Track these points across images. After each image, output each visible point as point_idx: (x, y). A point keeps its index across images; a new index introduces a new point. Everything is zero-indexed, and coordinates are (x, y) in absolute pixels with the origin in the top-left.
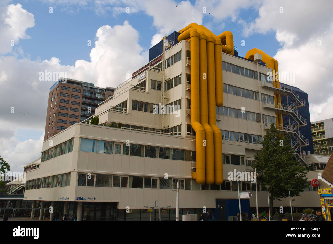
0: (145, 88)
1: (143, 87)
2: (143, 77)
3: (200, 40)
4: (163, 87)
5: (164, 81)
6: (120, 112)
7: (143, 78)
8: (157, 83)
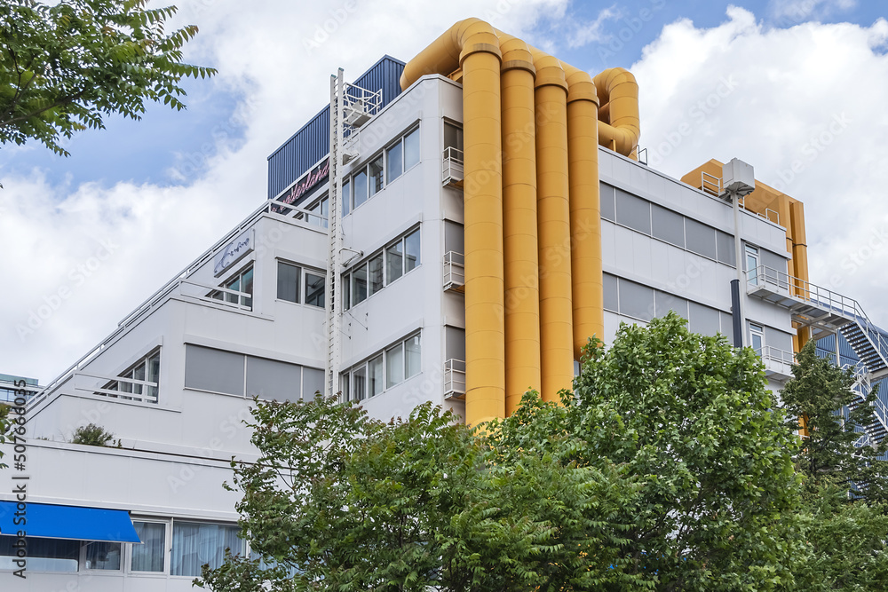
0: (249, 296)
1: (240, 294)
2: (237, 250)
3: (504, 72)
4: (335, 290)
5: (339, 270)
6: (131, 398)
7: (237, 255)
8: (307, 274)
